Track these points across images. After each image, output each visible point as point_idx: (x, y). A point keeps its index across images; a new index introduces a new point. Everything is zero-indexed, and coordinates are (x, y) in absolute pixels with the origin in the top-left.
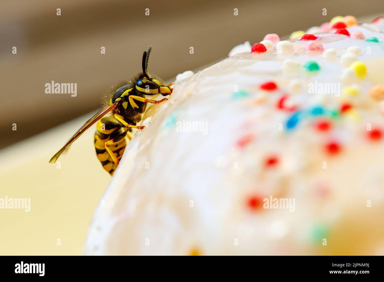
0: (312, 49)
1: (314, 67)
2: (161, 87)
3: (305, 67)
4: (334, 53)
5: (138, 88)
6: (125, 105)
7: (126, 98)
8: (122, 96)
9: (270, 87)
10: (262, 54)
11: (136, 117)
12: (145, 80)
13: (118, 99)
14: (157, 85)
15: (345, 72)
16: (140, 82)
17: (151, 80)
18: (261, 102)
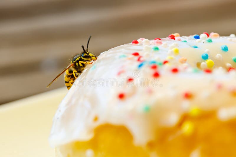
0: (157, 43)
1: (157, 49)
2: (92, 57)
3: (153, 49)
4: (166, 44)
5: (82, 58)
6: (77, 64)
7: (78, 61)
8: (76, 60)
9: (136, 54)
10: (136, 44)
11: (82, 69)
12: (85, 54)
13: (74, 62)
14: (90, 56)
15: (169, 51)
16: (83, 55)
17: (88, 54)
18: (130, 59)
